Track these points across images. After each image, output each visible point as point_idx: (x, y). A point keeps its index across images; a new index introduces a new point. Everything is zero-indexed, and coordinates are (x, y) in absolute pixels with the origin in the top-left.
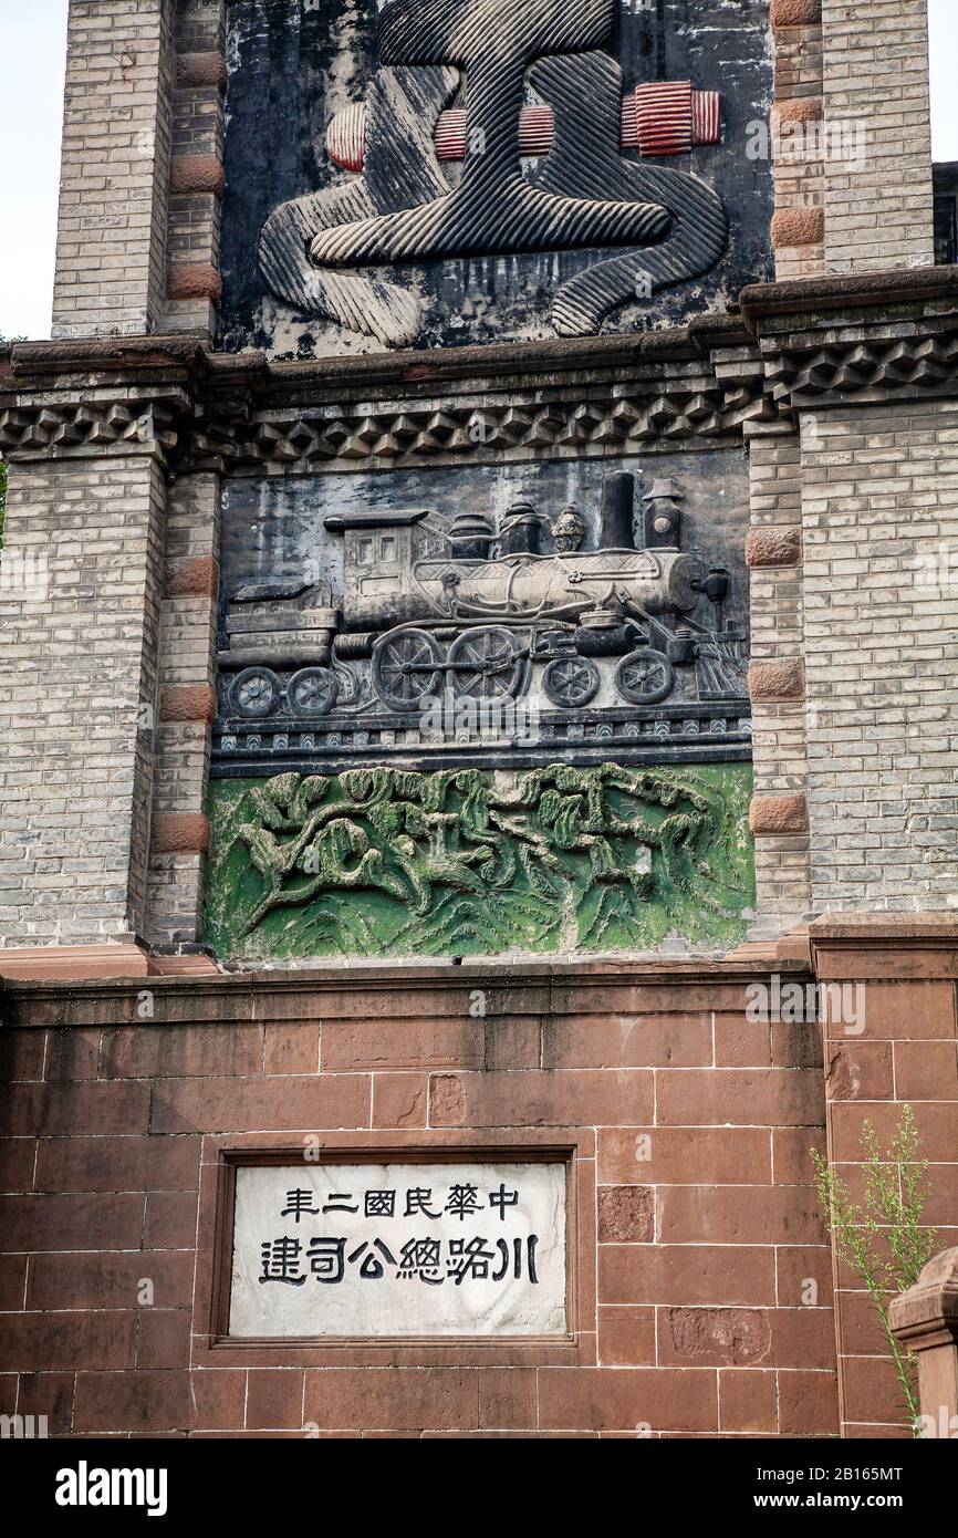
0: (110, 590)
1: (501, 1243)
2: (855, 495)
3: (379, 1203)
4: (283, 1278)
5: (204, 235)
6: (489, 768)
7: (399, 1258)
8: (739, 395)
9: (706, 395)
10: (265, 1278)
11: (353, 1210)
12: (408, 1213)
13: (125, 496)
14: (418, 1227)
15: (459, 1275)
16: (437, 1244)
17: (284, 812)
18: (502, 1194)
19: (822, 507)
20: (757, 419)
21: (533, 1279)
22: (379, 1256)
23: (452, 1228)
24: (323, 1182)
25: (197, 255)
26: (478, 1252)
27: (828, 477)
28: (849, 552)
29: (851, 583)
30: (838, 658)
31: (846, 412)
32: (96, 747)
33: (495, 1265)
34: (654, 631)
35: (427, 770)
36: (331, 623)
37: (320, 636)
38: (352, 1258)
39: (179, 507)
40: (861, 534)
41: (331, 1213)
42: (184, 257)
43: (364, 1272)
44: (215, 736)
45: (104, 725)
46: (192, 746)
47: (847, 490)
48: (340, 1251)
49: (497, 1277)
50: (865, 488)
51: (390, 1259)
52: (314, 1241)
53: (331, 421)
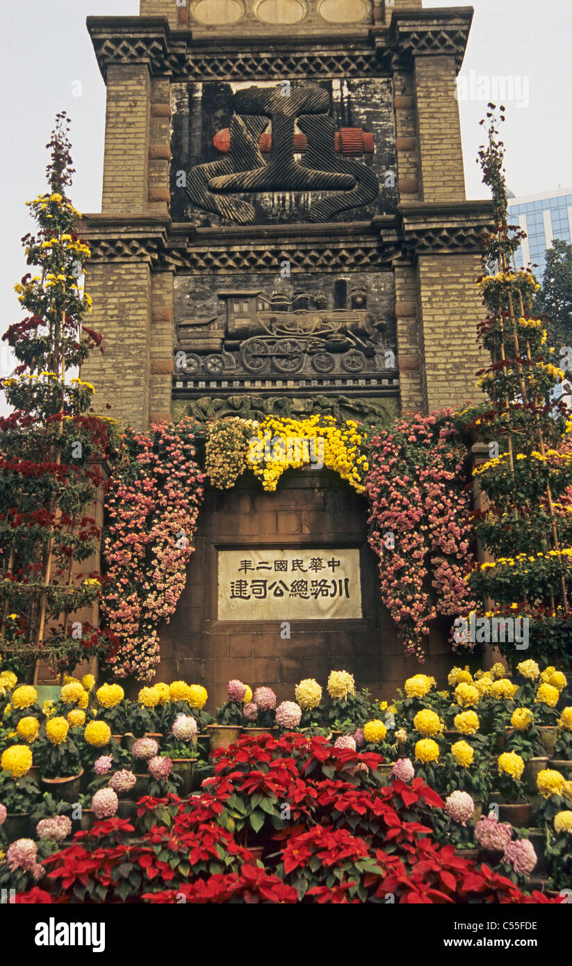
0: (131, 318)
1: (333, 582)
2: (442, 289)
3: (281, 565)
4: (241, 597)
5: (164, 177)
6: (291, 397)
7: (290, 588)
8: (392, 249)
9: (377, 249)
10: (233, 597)
11: (270, 569)
12: (293, 570)
13: (136, 279)
14: (297, 576)
15: (316, 595)
16: (306, 583)
17: (205, 413)
18: (333, 561)
19: (429, 294)
20: (398, 259)
21: (347, 595)
22: (282, 588)
23: (313, 575)
24: (255, 557)
25: (161, 185)
26: (324, 586)
27: (432, 282)
28: (441, 312)
29: (443, 324)
30: (438, 354)
31: (437, 257)
32: (126, 383)
33: (331, 591)
34: (357, 342)
35: (266, 397)
36: (223, 336)
37: (219, 341)
38: (270, 588)
39: (157, 286)
40: (445, 305)
41: (260, 570)
42: (155, 185)
43: (275, 594)
44: (174, 381)
45: (130, 374)
46: (166, 385)
47: (440, 287)
48: (265, 586)
49: (332, 595)
50: (446, 287)
51: (287, 589)
52: (253, 581)
53: (222, 253)
